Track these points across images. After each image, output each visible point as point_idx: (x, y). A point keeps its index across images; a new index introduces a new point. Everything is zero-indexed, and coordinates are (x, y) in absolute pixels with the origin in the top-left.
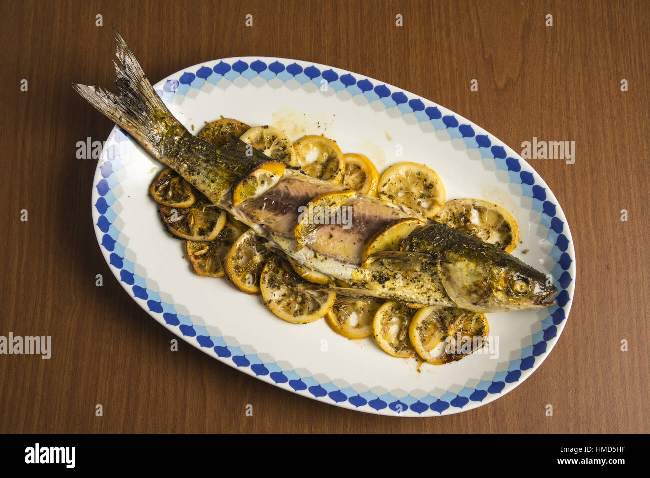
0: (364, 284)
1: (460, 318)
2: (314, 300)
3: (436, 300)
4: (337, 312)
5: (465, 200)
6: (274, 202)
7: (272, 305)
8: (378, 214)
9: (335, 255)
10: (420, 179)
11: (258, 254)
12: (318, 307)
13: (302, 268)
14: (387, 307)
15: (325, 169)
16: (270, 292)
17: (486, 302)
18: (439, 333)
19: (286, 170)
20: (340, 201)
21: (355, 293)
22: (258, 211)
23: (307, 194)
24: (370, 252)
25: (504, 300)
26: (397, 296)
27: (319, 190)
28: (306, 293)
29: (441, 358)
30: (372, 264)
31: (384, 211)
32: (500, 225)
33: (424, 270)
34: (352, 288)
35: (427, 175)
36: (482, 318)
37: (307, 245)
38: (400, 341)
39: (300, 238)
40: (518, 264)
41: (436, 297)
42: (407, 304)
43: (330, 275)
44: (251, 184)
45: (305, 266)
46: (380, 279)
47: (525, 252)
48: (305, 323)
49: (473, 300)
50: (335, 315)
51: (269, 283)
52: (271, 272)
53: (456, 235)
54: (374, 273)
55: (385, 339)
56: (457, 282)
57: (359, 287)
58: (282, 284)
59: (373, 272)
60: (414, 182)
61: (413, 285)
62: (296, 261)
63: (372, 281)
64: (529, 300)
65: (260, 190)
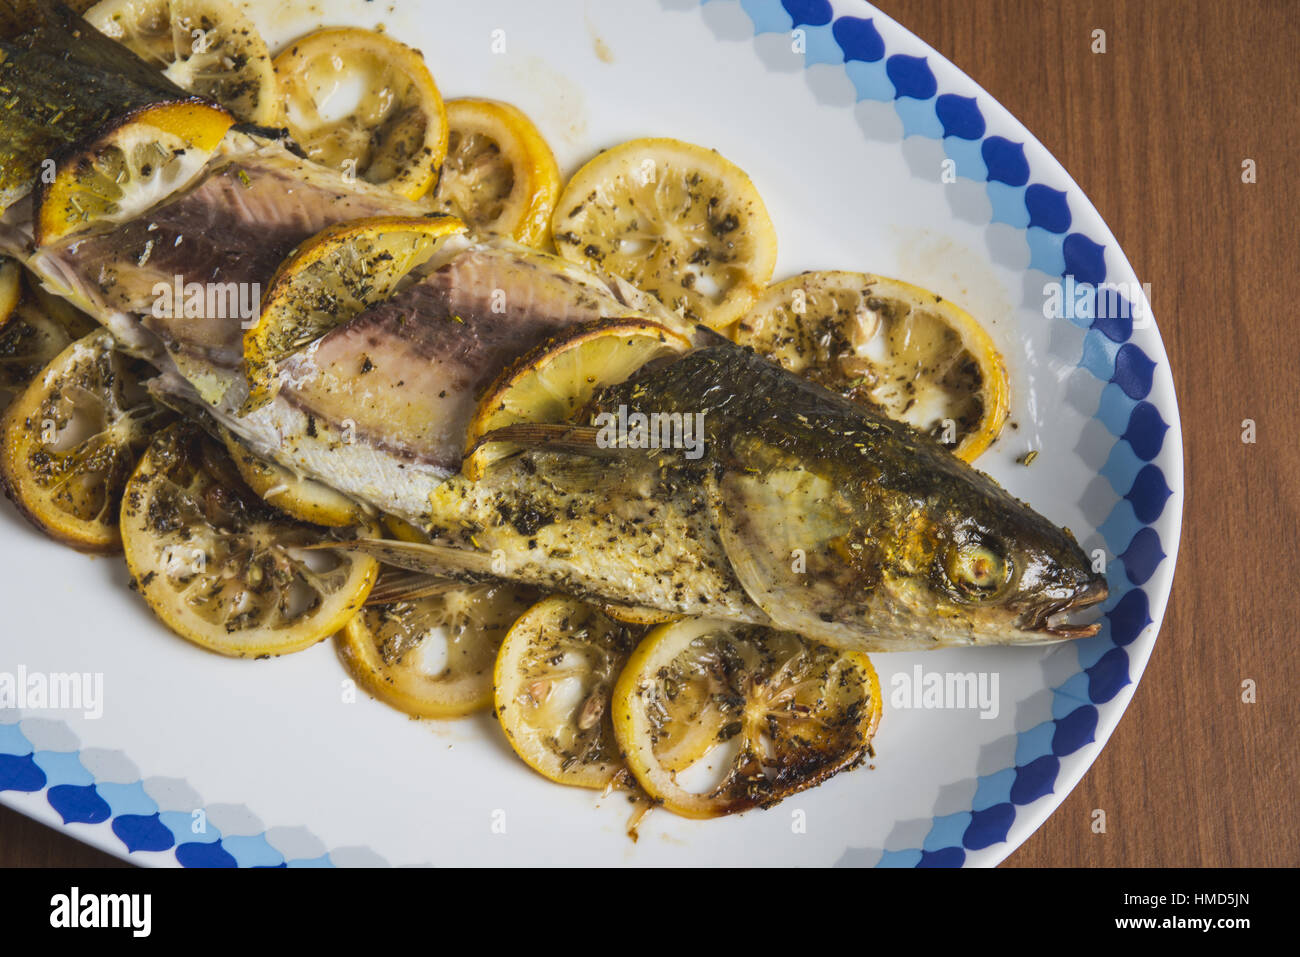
0: (468, 532)
1: (785, 668)
2: (300, 578)
3: (703, 600)
4: (376, 624)
5: (839, 277)
6: (179, 240)
7: (152, 592)
8: (530, 301)
9: (377, 431)
10: (695, 197)
11: (120, 415)
12: (312, 603)
13: (264, 467)
14: (545, 616)
15: (379, 144)
16: (151, 547)
17: (861, 612)
18: (713, 713)
19: (233, 134)
20: (408, 251)
21: (435, 562)
22: (123, 267)
23: (297, 219)
24: (489, 422)
25: (920, 609)
26: (574, 579)
27: (339, 209)
28: (277, 556)
29: (710, 797)
30: (497, 467)
31: (549, 294)
32: (950, 364)
33: (662, 494)
34: (429, 543)
35: (720, 184)
36: (859, 669)
37: (284, 392)
38: (582, 734)
39: (258, 366)
40: (975, 492)
41: (702, 589)
42: (609, 607)
43: (356, 495)
44: (104, 173)
45: (275, 463)
46: (519, 520)
47: (1021, 460)
48: (264, 657)
49: (819, 602)
50: (367, 633)
51: (151, 514)
52: (160, 478)
53: (781, 383)
54: (503, 497)
55: (530, 723)
56: (768, 539)
57: (451, 542)
58: (199, 522)
59: (498, 495)
60: (675, 208)
61: (627, 545)
62: (246, 444)
63: (494, 524)
64: (1002, 615)
65: (137, 197)
